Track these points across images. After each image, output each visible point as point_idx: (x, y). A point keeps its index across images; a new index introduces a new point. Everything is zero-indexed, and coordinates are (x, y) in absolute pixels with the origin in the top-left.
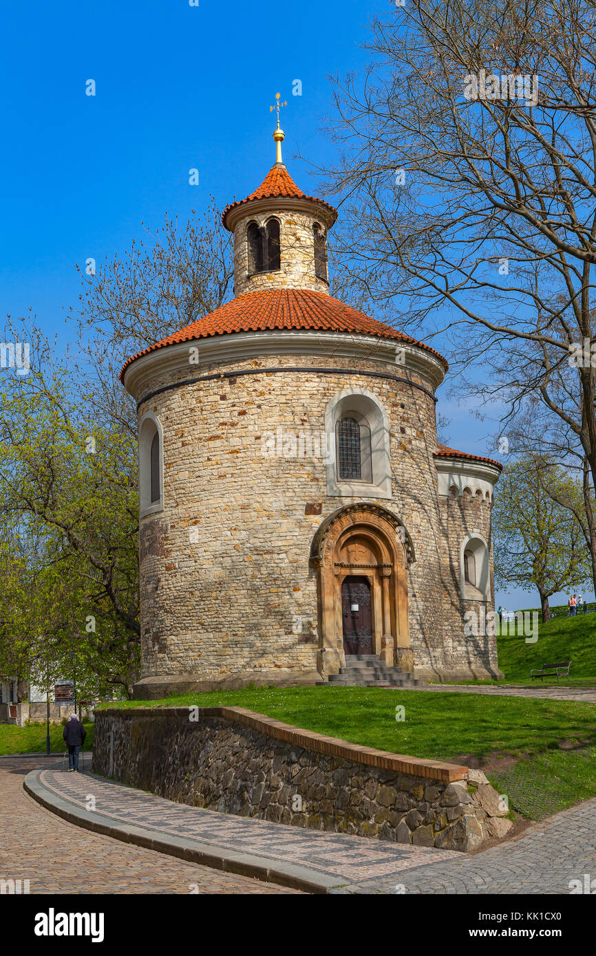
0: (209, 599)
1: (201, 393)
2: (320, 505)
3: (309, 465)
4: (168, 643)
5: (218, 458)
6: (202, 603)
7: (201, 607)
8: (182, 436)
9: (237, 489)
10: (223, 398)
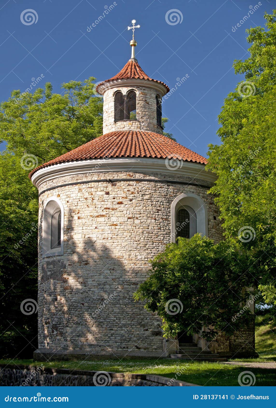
1: (93, 189)
3: (161, 235)
4: (65, 331)
5: (102, 228)
8: (78, 213)
9: (115, 247)
10: (108, 193)
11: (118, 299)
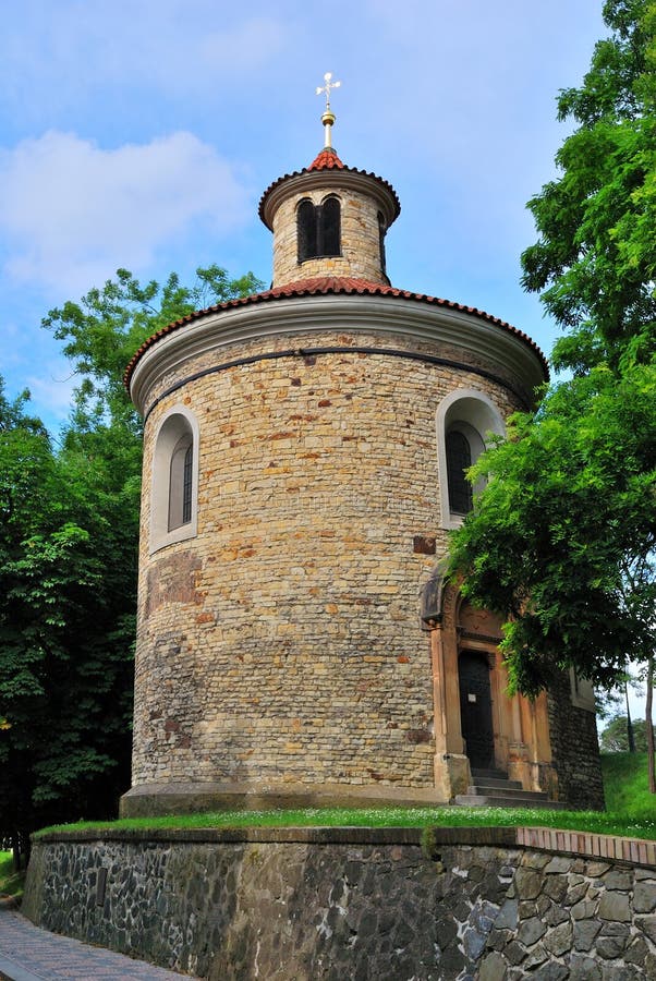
0: (268, 666)
1: (263, 375)
2: (433, 541)
3: (418, 483)
4: (196, 733)
5: (286, 463)
6: (256, 672)
7: (253, 678)
8: (231, 434)
9: (316, 509)
10: (296, 382)
11: (324, 641)
